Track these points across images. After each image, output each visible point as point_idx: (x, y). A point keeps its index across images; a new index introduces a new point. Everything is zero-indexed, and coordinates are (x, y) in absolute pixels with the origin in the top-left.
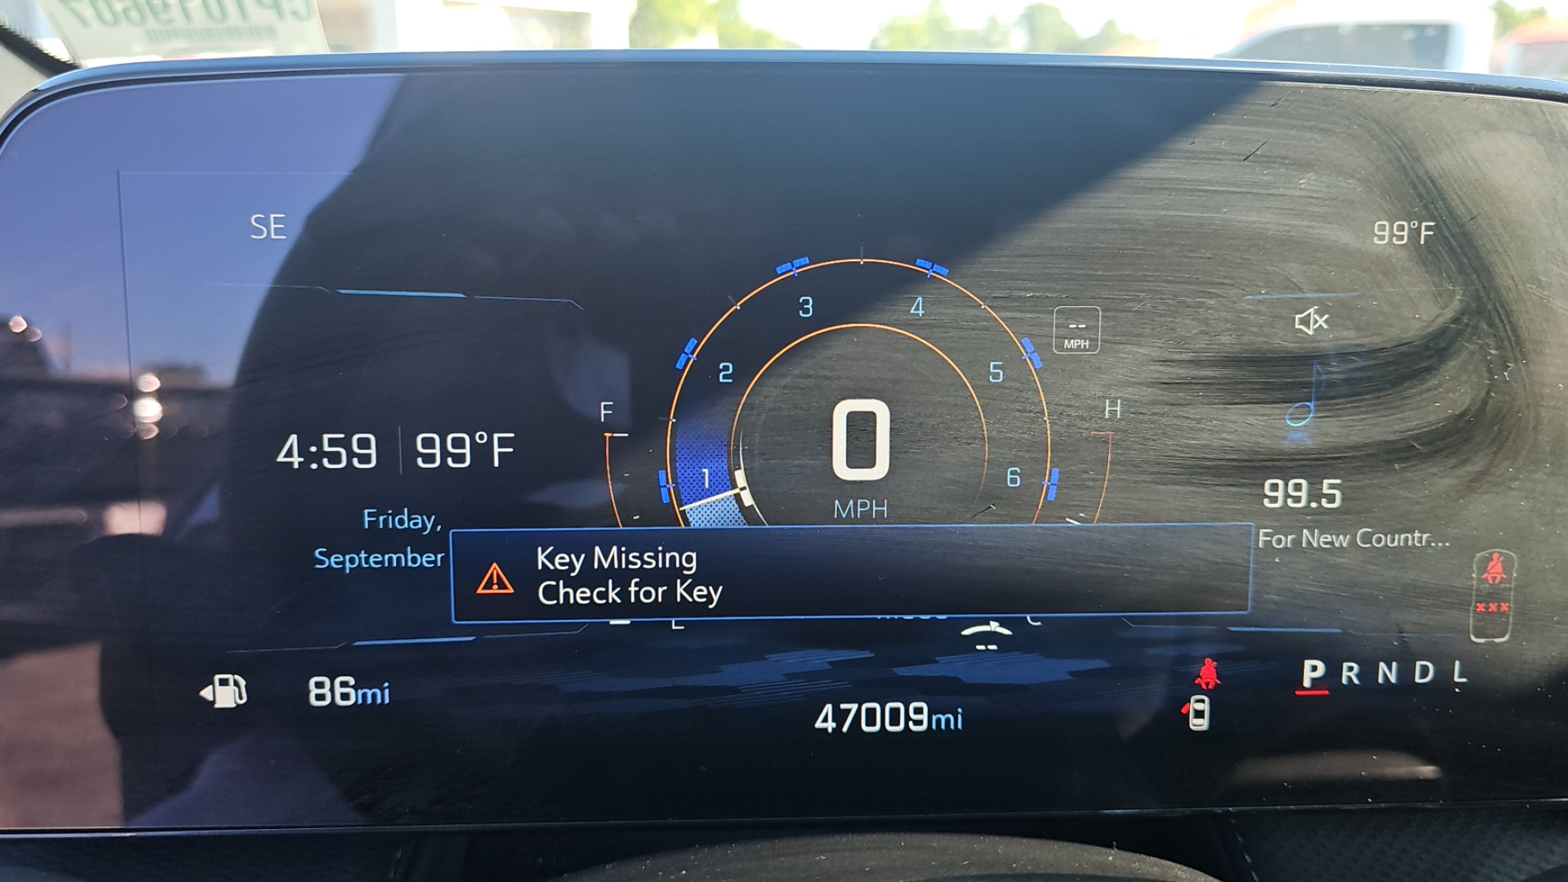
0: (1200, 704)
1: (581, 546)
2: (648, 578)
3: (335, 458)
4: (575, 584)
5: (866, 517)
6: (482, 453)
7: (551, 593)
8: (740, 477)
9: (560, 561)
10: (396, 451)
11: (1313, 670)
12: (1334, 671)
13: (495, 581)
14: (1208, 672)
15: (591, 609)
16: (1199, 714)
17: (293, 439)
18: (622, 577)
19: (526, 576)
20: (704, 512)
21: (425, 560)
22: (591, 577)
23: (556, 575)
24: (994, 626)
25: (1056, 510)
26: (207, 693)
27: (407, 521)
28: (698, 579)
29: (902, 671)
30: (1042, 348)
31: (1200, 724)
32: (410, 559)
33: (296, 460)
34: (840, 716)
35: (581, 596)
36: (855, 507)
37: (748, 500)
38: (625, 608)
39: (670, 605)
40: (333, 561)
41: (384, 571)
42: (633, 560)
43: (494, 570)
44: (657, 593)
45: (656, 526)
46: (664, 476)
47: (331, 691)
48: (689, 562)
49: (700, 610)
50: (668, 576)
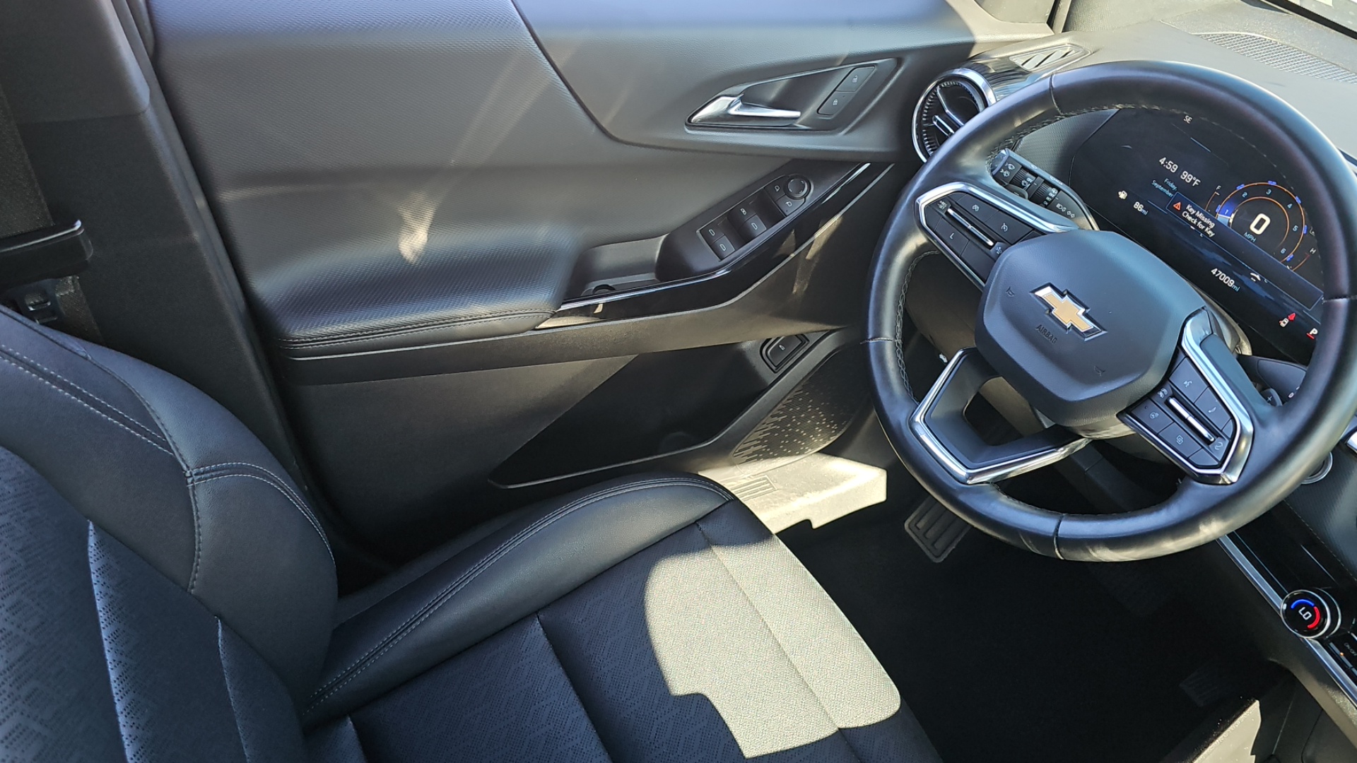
0: (1286, 321)
1: (1196, 210)
2: (1203, 223)
3: (1169, 166)
4: (1190, 215)
5: (1250, 239)
6: (1193, 181)
7: (1185, 214)
8: (1233, 216)
9: (1191, 210)
10: (1179, 172)
11: (1315, 331)
13: (1178, 206)
14: (1292, 316)
15: (1189, 222)
16: (1284, 323)
17: (1165, 159)
18: (1199, 220)
19: (1183, 208)
20: (1222, 218)
21: (1170, 194)
22: (1194, 216)
23: (1188, 212)
24: (1258, 277)
25: (1286, 263)
26: (1120, 193)
27: (1172, 185)
28: (1211, 230)
29: (1235, 273)
30: (1307, 230)
31: (1283, 325)
32: (1168, 192)
33: (1162, 163)
34: (1217, 273)
35: (1190, 218)
36: (1249, 236)
37: (1231, 221)
38: (1195, 226)
39: (1203, 231)
40: (1156, 184)
41: (1162, 192)
42: (1203, 218)
43: (1179, 204)
44: (1203, 227)
45: (1212, 215)
46: (1220, 206)
47: (1138, 206)
48: (1212, 225)
49: (1208, 235)
50: (1207, 225)
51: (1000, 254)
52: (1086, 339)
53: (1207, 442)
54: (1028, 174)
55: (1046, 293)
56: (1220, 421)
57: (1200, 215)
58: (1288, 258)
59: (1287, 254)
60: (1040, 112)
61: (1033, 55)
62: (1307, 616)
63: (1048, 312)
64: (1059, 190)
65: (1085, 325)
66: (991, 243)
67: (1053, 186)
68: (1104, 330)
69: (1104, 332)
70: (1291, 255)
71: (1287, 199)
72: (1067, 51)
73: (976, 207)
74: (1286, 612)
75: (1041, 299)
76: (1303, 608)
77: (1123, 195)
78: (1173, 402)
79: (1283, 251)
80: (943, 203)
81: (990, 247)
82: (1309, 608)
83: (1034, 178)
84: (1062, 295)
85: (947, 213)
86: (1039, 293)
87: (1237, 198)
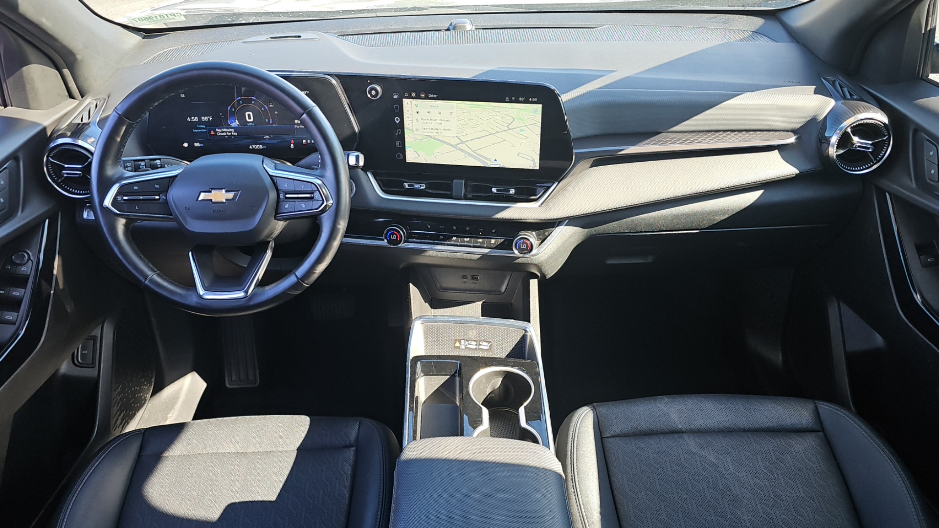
0: (292, 145)
1: (221, 129)
2: (229, 132)
3: (193, 120)
4: (221, 133)
6: (209, 119)
7: (219, 134)
8: (237, 121)
9: (219, 130)
10: (200, 119)
11: (304, 141)
12: (307, 141)
13: (212, 132)
14: (292, 141)
15: (223, 136)
17: (189, 118)
18: (226, 132)
19: (216, 132)
20: (233, 125)
21: (205, 130)
22: (222, 132)
23: (219, 132)
24: (267, 137)
25: (272, 124)
26: (184, 145)
27: (202, 126)
28: (234, 132)
29: (258, 142)
30: (267, 106)
31: (292, 147)
32: (203, 130)
33: (190, 120)
34: (252, 147)
35: (222, 134)
36: (250, 124)
37: (238, 123)
38: (227, 135)
39: (231, 135)
40: (195, 131)
41: (201, 132)
42: (227, 130)
43: (212, 131)
44: (230, 134)
45: (229, 127)
46: (228, 121)
47: (197, 145)
48: (233, 130)
49: (235, 135)
50: (231, 132)
51: (166, 199)
52: (236, 200)
53: (312, 198)
54: (140, 162)
55: (203, 196)
56: (309, 188)
57: (223, 130)
58: (271, 122)
59: (269, 121)
60: (124, 128)
61: (82, 115)
62: (394, 237)
63: (211, 203)
64: (160, 159)
65: (231, 195)
66: (157, 197)
67: (155, 159)
68: (239, 191)
69: (240, 192)
70: (271, 120)
71: (250, 101)
72: (95, 104)
73: (136, 188)
74: (389, 242)
75: (202, 200)
76: (392, 236)
77: (186, 145)
78: (287, 196)
79: (267, 120)
80: (118, 197)
81: (159, 199)
82: (394, 234)
83: (144, 162)
84: (210, 192)
85: (125, 200)
86: (200, 199)
87: (232, 114)
